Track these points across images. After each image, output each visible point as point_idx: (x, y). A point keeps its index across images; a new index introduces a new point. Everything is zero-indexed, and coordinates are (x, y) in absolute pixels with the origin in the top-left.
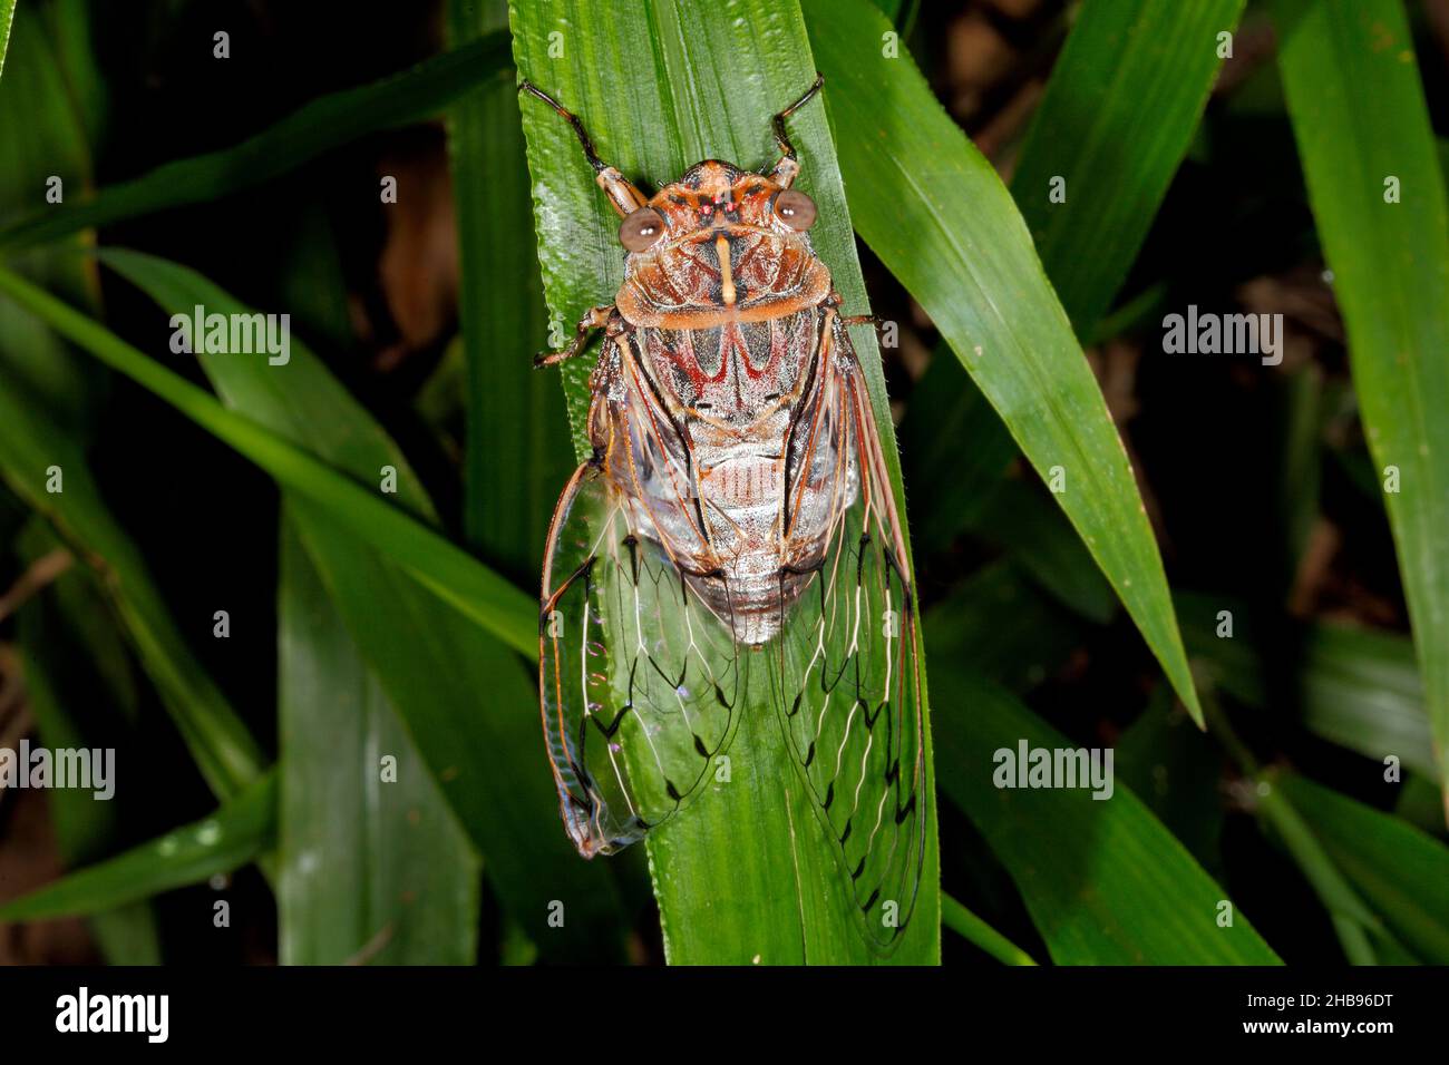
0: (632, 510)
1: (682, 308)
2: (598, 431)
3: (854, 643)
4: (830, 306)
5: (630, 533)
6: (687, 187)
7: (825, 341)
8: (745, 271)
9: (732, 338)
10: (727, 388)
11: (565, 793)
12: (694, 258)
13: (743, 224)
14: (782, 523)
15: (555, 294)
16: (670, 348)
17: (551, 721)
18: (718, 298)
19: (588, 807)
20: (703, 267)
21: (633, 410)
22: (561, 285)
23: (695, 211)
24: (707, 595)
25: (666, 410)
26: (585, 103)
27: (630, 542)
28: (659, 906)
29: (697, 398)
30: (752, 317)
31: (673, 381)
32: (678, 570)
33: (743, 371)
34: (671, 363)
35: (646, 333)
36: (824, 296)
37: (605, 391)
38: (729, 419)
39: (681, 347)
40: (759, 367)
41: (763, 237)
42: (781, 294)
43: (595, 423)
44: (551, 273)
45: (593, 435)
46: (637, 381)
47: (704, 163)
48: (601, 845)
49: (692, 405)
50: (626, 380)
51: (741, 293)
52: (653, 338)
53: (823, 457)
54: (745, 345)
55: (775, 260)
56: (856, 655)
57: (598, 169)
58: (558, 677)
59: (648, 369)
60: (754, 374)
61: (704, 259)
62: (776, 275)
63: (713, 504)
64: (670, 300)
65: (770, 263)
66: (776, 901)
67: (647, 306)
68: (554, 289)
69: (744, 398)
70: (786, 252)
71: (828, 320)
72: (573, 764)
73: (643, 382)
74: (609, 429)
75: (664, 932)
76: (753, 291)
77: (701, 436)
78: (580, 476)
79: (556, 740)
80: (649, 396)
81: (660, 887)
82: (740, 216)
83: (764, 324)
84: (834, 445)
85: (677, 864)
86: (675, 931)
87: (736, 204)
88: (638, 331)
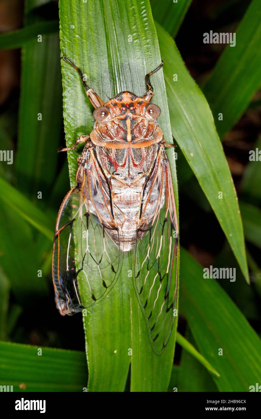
0: (88, 204)
1: (113, 141)
2: (79, 178)
3: (159, 254)
4: (162, 144)
5: (87, 212)
6: (118, 100)
7: (159, 155)
8: (135, 131)
9: (129, 153)
10: (126, 169)
11: (57, 294)
12: (118, 125)
13: (136, 115)
14: (139, 214)
15: (68, 128)
16: (108, 154)
17: (55, 271)
18: (125, 139)
19: (65, 300)
20: (121, 128)
21: (93, 173)
22: (70, 126)
23: (120, 109)
24: (111, 235)
25: (104, 174)
26: (83, 64)
27: (87, 215)
28: (85, 332)
29: (115, 172)
30: (136, 147)
31: (107, 165)
32: (102, 226)
33: (131, 164)
34: (107, 159)
35: (100, 148)
36: (160, 140)
37: (83, 165)
38: (125, 179)
39: (111, 154)
40: (137, 163)
41: (142, 119)
42: (147, 139)
43: (79, 175)
44: (67, 121)
45: (78, 178)
46: (95, 163)
47: (124, 92)
48: (68, 312)
49: (113, 174)
50: (91, 163)
51: (133, 138)
52: (102, 150)
53: (155, 193)
54: (133, 156)
55: (146, 127)
56: (159, 258)
57: (87, 89)
58: (59, 257)
59: (99, 160)
60: (135, 165)
61: (121, 125)
62: (145, 132)
63: (117, 206)
64: (109, 138)
65: (144, 128)
66: (124, 333)
67: (101, 139)
68: (67, 127)
69: (131, 173)
70: (149, 125)
71: (161, 148)
72: (61, 285)
73: (97, 164)
74: (84, 178)
75: (86, 341)
76: (137, 137)
77: (115, 184)
78: (72, 192)
79: (56, 277)
80: (98, 169)
81: (86, 326)
82: (135, 112)
83: (140, 149)
84: (159, 189)
85: (92, 320)
86: (90, 341)
87: (134, 108)
88: (97, 147)
